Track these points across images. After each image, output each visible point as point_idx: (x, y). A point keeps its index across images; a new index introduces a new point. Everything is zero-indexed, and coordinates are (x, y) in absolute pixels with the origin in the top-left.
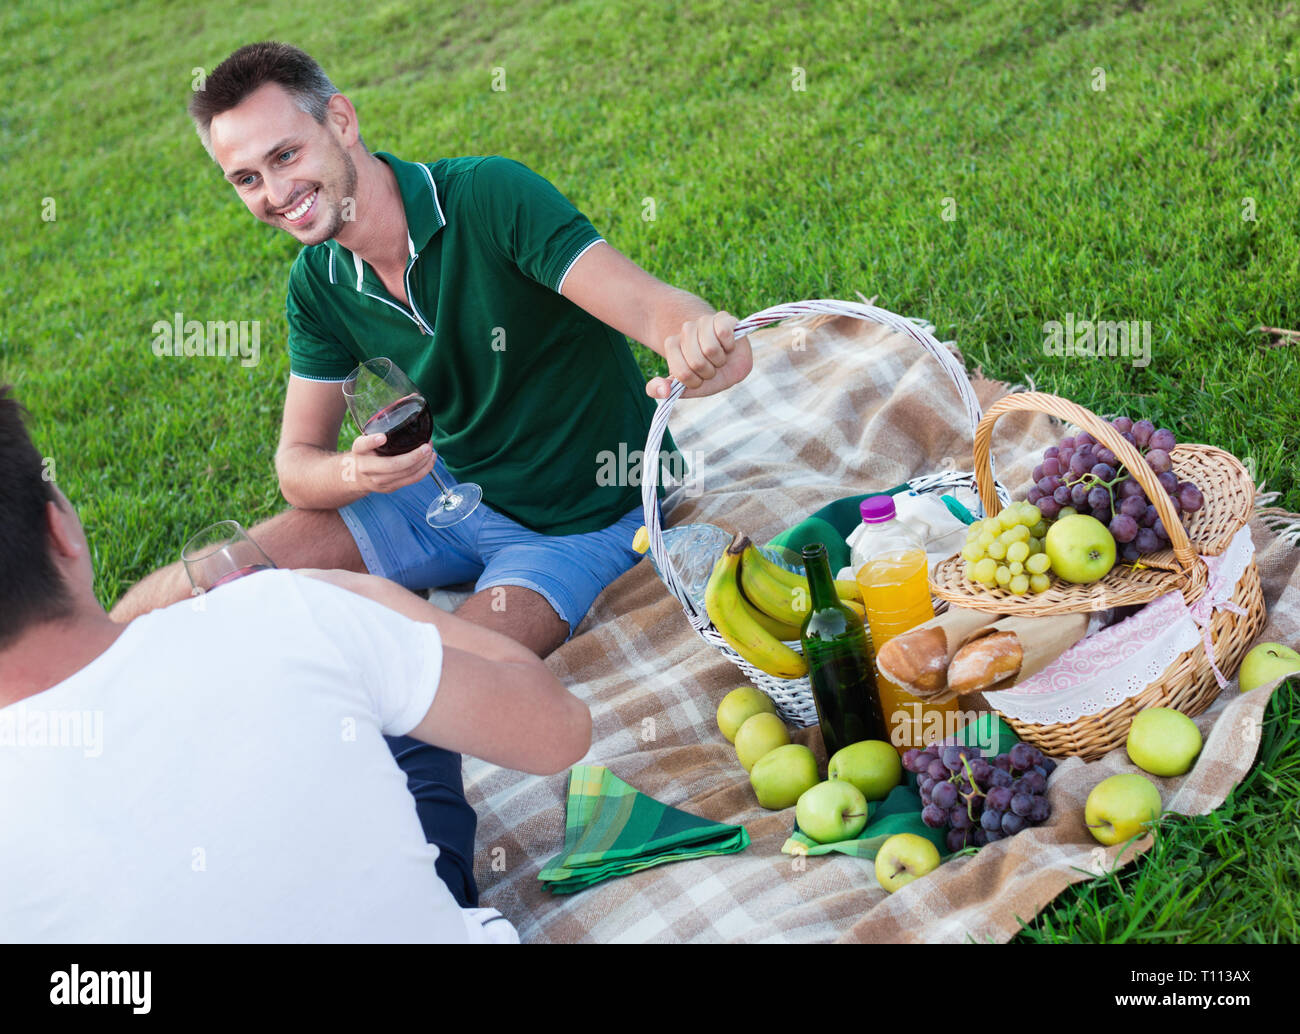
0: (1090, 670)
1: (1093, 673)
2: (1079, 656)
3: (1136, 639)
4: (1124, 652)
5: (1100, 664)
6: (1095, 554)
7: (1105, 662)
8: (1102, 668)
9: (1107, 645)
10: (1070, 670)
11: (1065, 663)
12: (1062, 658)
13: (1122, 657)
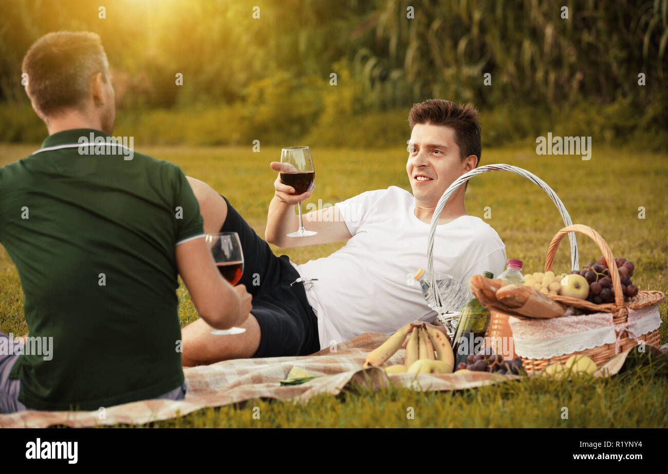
0: (562, 331)
1: (562, 334)
2: (559, 322)
3: (586, 325)
4: (579, 328)
5: (567, 330)
6: (577, 286)
7: (570, 330)
8: (567, 332)
9: (572, 321)
10: (553, 329)
11: (552, 324)
12: (551, 321)
13: (577, 330)
